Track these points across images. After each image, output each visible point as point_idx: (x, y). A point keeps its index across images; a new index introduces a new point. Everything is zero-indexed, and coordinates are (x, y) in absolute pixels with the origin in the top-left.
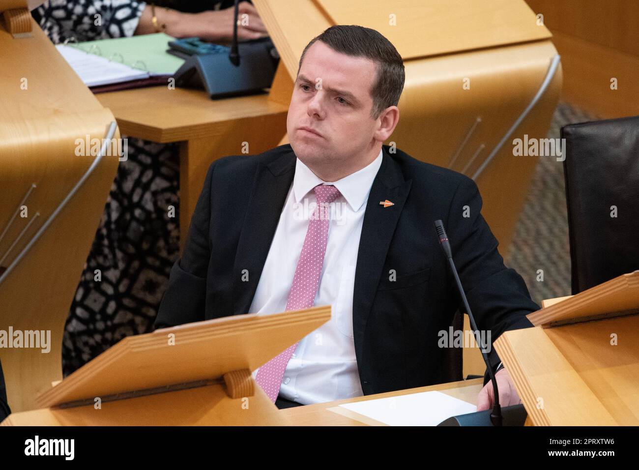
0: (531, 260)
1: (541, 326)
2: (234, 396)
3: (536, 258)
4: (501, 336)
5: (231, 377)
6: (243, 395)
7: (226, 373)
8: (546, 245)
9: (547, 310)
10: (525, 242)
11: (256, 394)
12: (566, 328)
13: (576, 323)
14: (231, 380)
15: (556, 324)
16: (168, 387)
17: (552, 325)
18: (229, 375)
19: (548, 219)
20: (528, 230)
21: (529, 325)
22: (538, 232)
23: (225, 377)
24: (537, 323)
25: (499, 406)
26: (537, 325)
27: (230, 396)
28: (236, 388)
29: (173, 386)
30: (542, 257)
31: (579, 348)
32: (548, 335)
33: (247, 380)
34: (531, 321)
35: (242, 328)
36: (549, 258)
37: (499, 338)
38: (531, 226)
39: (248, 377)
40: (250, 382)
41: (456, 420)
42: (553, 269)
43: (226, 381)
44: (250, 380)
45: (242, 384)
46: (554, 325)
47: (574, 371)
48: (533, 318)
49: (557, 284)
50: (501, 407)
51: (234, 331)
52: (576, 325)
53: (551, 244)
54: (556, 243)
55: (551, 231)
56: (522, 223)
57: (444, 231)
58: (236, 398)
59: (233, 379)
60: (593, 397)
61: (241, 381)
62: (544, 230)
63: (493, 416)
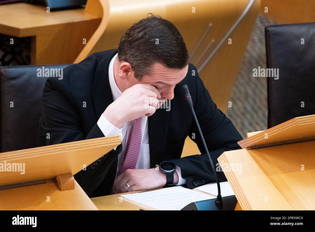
0: (242, 109)
1: (246, 148)
2: (62, 189)
3: (245, 108)
4: (222, 154)
5: (60, 178)
6: (67, 188)
7: (57, 176)
8: (251, 101)
9: (249, 139)
10: (239, 99)
11: (75, 188)
12: (261, 150)
13: (267, 147)
14: (61, 180)
15: (255, 147)
16: (22, 184)
17: (252, 148)
18: (59, 176)
19: (253, 85)
20: (240, 92)
21: (239, 148)
22: (247, 93)
23: (57, 178)
24: (243, 147)
25: (221, 196)
26: (244, 148)
27: (60, 189)
28: (63, 184)
29: (26, 183)
30: (249, 108)
31: (268, 162)
32: (250, 154)
33: (70, 180)
34: (240, 145)
35: (67, 149)
36: (253, 108)
37: (221, 156)
38: (242, 89)
39: (70, 178)
40: (72, 181)
41: (195, 204)
42: (255, 115)
43: (58, 180)
44: (72, 180)
45: (67, 182)
46: (253, 148)
47: (265, 175)
48: (241, 144)
49: (258, 124)
50: (222, 197)
51: (63, 150)
52: (267, 148)
53: (254, 101)
54: (258, 100)
55: (254, 92)
56: (237, 87)
57: (188, 91)
58: (63, 190)
59: (62, 178)
60: (277, 191)
61: (67, 180)
62: (250, 92)
63: (217, 202)
